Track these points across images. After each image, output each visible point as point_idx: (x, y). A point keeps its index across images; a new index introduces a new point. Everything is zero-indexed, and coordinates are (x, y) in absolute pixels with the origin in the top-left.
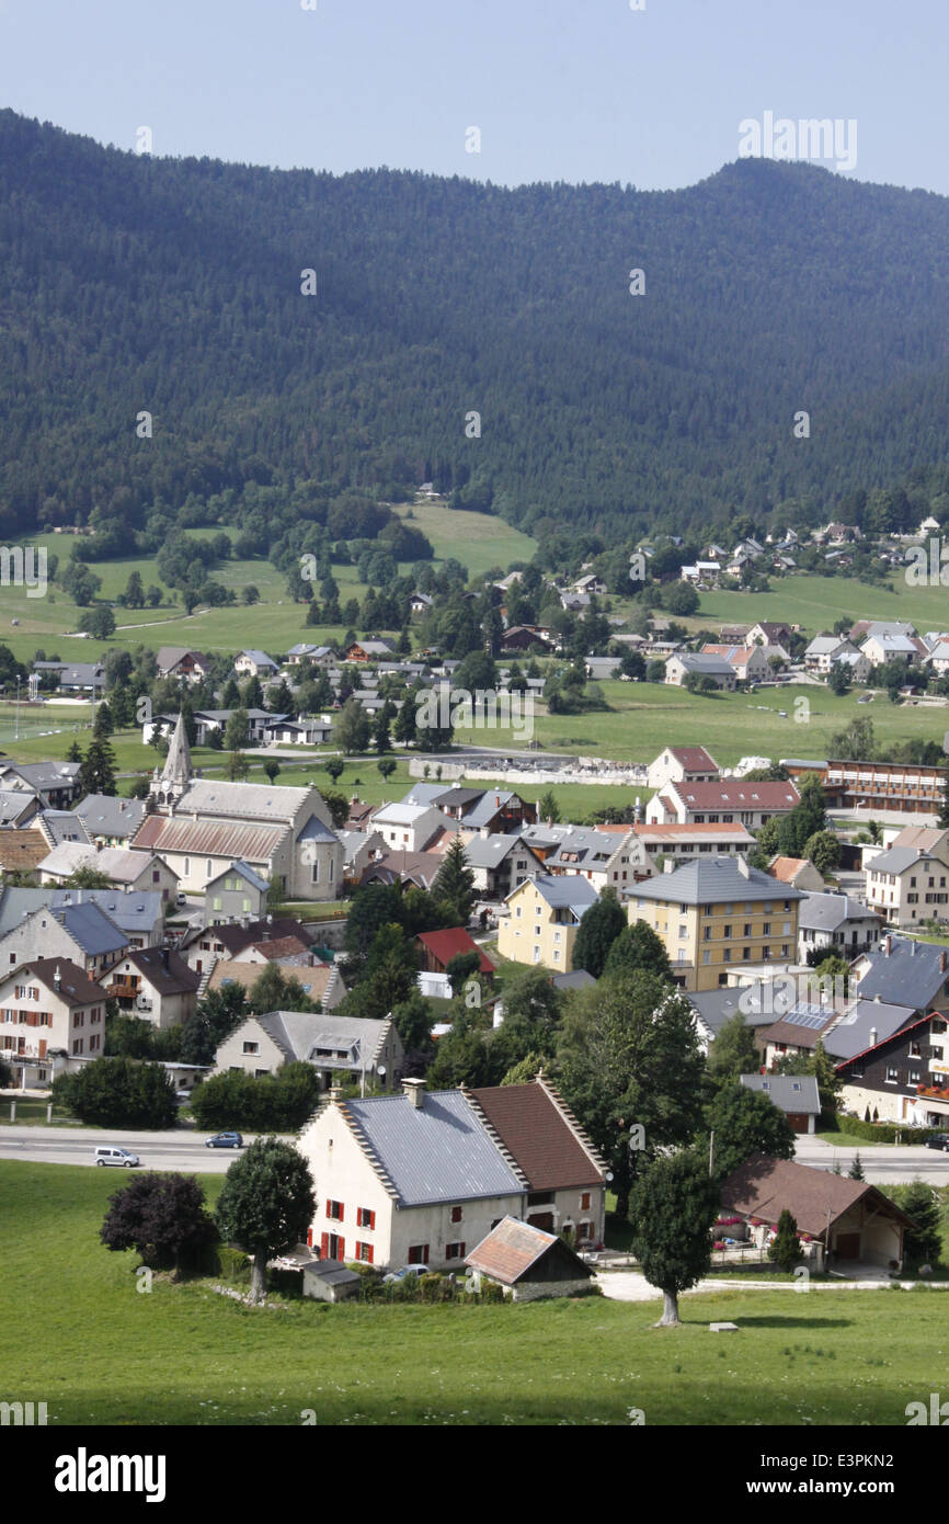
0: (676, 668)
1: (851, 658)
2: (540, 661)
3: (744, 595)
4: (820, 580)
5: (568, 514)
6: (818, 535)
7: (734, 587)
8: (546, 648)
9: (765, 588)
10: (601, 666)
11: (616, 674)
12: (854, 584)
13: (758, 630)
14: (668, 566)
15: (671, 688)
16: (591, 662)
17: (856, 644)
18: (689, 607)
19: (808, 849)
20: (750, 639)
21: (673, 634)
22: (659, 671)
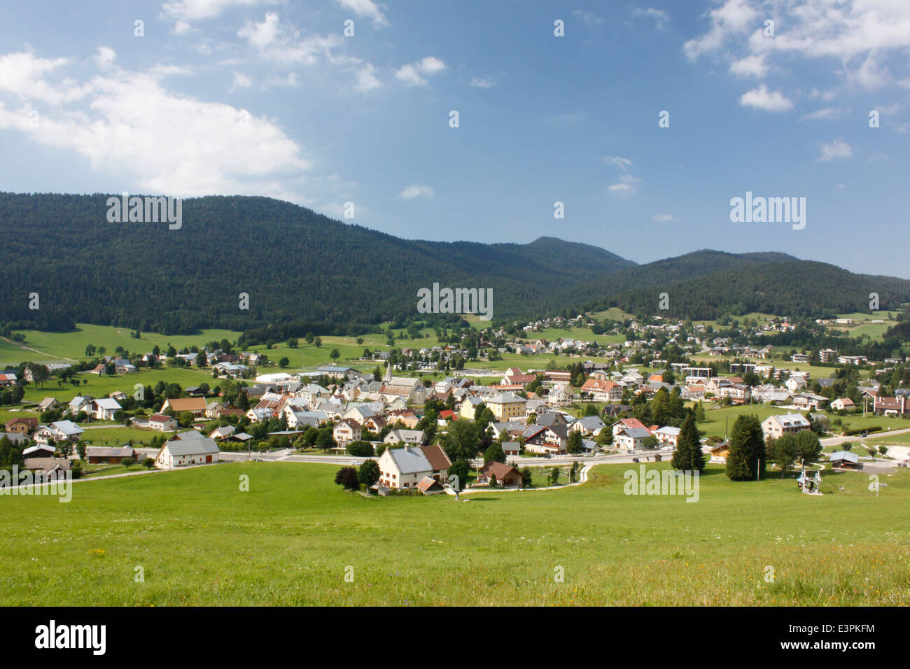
0: (519, 350)
1: (559, 347)
2: (487, 349)
3: (538, 333)
4: (555, 330)
5: (501, 316)
6: (555, 319)
7: (535, 331)
8: (490, 346)
9: (542, 332)
10: (502, 350)
11: (505, 352)
12: (562, 330)
13: (539, 341)
14: (521, 327)
15: (517, 355)
16: (500, 349)
17: (560, 344)
18: (524, 336)
19: (536, 391)
20: (537, 343)
21: (520, 342)
22: (515, 351)
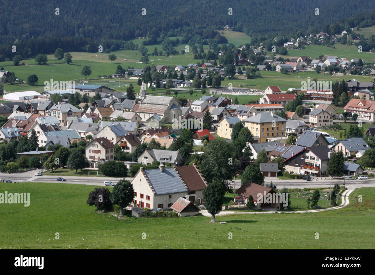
0: (278, 68)
1: (321, 65)
2: (246, 67)
3: (299, 50)
4: (318, 46)
5: (260, 32)
6: (318, 35)
7: (296, 48)
8: (249, 63)
9: (304, 48)
10: (261, 67)
11: (265, 69)
12: (325, 47)
13: (300, 58)
14: (281, 44)
15: (278, 72)
16: (258, 67)
17: (323, 61)
18: (285, 53)
19: (297, 110)
20: (298, 60)
21: (280, 60)
22: (275, 68)
